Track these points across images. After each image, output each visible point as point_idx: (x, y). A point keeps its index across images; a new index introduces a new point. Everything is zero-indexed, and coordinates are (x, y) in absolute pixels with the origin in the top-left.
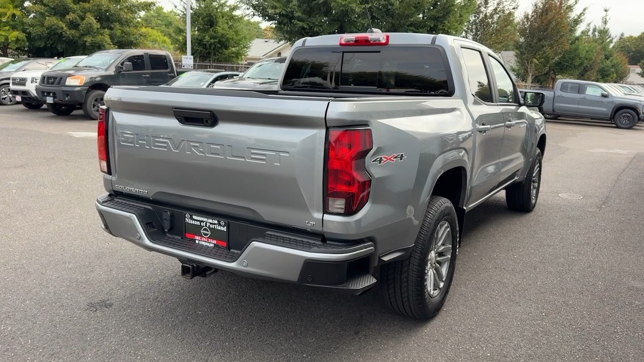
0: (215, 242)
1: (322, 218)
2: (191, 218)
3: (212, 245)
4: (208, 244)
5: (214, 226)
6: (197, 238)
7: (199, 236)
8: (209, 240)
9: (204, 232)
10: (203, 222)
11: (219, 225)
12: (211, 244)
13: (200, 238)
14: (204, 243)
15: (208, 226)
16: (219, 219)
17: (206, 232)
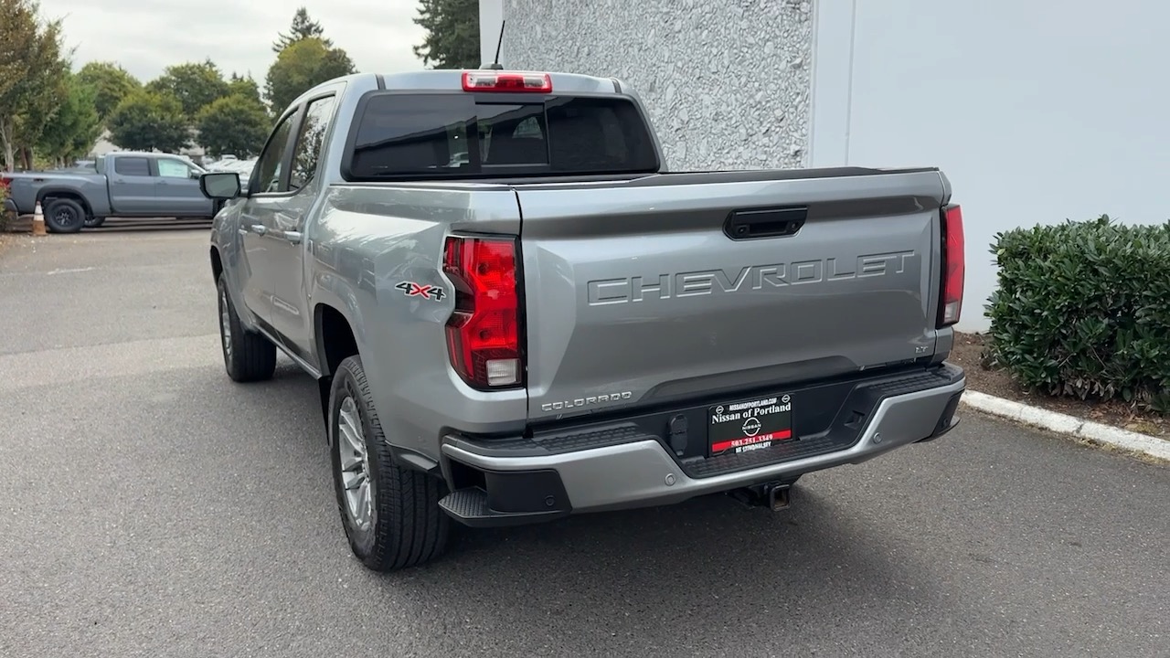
0: (771, 437)
1: (934, 336)
2: (726, 412)
3: (766, 445)
4: (759, 446)
5: (766, 410)
6: (735, 443)
7: (738, 439)
8: (760, 437)
9: (749, 427)
10: (747, 410)
11: (779, 403)
12: (766, 442)
13: (741, 441)
14: (750, 448)
15: (756, 414)
16: (779, 394)
17: (753, 427)
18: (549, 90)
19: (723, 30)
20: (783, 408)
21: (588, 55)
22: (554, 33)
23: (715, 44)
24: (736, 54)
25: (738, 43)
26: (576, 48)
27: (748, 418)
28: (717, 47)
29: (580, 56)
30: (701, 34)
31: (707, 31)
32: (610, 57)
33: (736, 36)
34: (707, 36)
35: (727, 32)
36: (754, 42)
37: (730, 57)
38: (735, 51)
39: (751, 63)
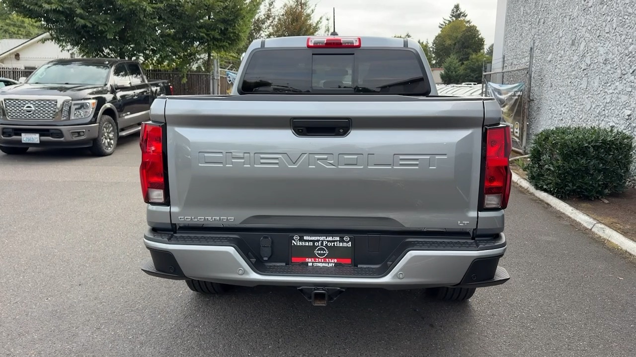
0: (336, 261)
1: (476, 216)
2: (301, 239)
3: (331, 265)
4: (326, 265)
5: (332, 243)
6: (308, 260)
7: (311, 258)
8: (327, 260)
9: (319, 252)
10: (318, 241)
11: (342, 241)
12: (331, 263)
13: (313, 259)
14: (319, 265)
15: (324, 245)
16: (342, 235)
17: (322, 252)
18: (359, 46)
19: (615, 4)
20: (345, 245)
21: (544, 23)
22: (529, 11)
23: (610, 14)
24: (621, 20)
25: (623, 13)
26: (538, 19)
27: (318, 246)
28: (610, 16)
29: (540, 24)
30: (603, 8)
31: (606, 6)
32: (554, 24)
33: (621, 8)
34: (606, 9)
35: (617, 6)
36: (632, 12)
37: (617, 22)
38: (620, 18)
39: (629, 26)
